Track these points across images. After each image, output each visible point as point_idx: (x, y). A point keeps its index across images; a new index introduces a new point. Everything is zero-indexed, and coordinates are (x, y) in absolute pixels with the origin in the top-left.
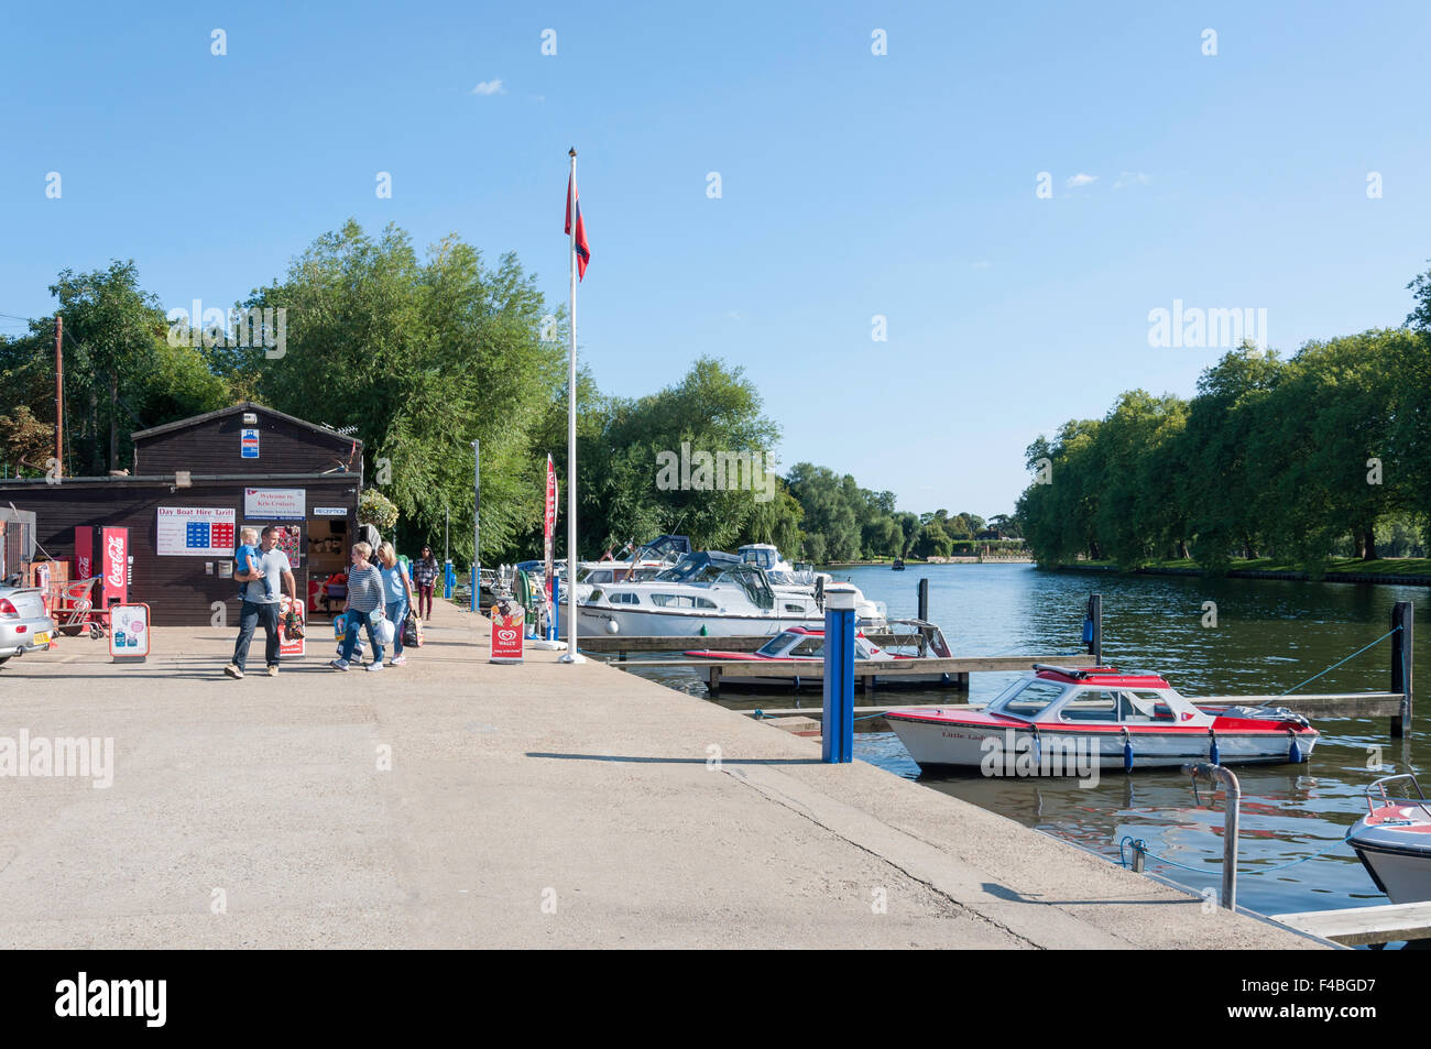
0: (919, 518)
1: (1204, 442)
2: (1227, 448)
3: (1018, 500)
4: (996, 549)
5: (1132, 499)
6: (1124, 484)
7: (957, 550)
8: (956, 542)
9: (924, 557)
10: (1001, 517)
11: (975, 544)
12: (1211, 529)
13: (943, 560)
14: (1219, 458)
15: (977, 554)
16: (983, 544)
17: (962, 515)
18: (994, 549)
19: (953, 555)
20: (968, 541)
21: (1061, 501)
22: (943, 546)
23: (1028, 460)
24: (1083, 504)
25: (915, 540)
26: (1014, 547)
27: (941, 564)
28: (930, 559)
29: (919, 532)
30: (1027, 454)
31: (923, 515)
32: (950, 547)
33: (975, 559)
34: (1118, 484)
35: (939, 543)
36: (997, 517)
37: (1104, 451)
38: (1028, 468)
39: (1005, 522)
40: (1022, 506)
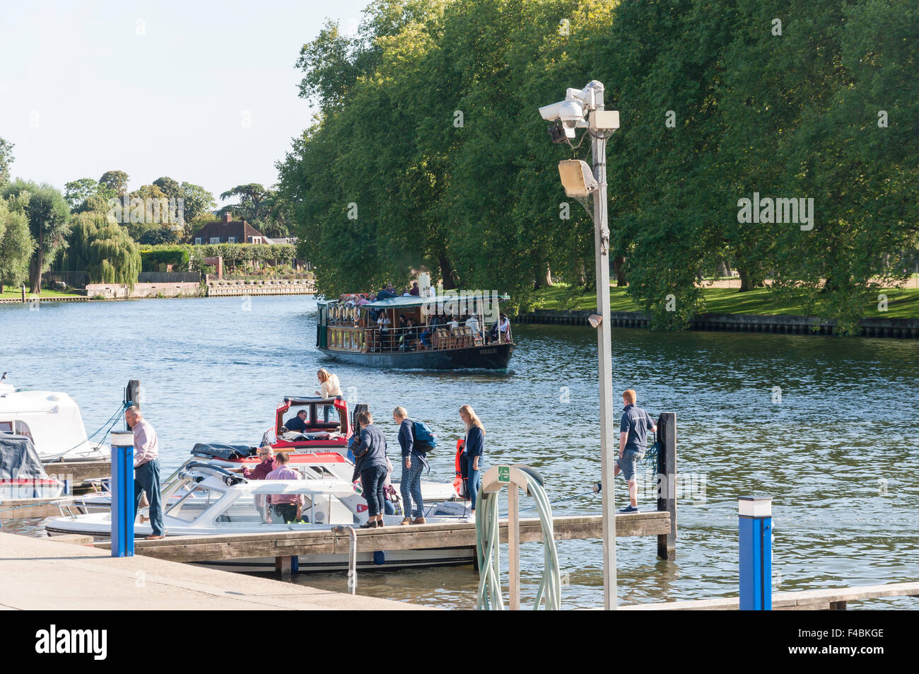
0: (64, 193)
1: (648, 58)
2: (694, 71)
3: (283, 161)
4: (239, 262)
5: (513, 169)
6: (497, 139)
7: (153, 268)
8: (150, 249)
9: (78, 286)
10: (248, 190)
11: (193, 252)
12: (661, 233)
13: (120, 291)
14: (675, 89)
15: (198, 275)
16: (209, 253)
17: (160, 183)
18: (233, 263)
19: (142, 279)
20: (174, 247)
21: (373, 168)
22: (117, 259)
23: (304, 75)
24: (419, 174)
25: (58, 245)
26: (274, 260)
27: (116, 299)
28: (93, 289)
29: (65, 228)
30: (301, 63)
31: (70, 186)
32: (134, 261)
33: (191, 287)
34: (485, 137)
35: (109, 253)
36: (238, 190)
37: (457, 66)
38: (303, 93)
39: (256, 201)
40: (293, 174)
